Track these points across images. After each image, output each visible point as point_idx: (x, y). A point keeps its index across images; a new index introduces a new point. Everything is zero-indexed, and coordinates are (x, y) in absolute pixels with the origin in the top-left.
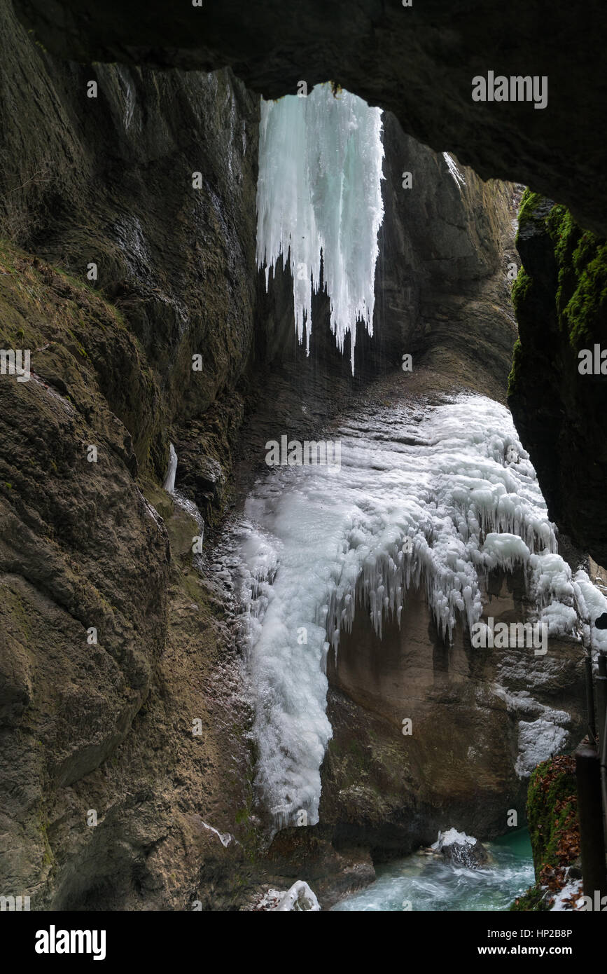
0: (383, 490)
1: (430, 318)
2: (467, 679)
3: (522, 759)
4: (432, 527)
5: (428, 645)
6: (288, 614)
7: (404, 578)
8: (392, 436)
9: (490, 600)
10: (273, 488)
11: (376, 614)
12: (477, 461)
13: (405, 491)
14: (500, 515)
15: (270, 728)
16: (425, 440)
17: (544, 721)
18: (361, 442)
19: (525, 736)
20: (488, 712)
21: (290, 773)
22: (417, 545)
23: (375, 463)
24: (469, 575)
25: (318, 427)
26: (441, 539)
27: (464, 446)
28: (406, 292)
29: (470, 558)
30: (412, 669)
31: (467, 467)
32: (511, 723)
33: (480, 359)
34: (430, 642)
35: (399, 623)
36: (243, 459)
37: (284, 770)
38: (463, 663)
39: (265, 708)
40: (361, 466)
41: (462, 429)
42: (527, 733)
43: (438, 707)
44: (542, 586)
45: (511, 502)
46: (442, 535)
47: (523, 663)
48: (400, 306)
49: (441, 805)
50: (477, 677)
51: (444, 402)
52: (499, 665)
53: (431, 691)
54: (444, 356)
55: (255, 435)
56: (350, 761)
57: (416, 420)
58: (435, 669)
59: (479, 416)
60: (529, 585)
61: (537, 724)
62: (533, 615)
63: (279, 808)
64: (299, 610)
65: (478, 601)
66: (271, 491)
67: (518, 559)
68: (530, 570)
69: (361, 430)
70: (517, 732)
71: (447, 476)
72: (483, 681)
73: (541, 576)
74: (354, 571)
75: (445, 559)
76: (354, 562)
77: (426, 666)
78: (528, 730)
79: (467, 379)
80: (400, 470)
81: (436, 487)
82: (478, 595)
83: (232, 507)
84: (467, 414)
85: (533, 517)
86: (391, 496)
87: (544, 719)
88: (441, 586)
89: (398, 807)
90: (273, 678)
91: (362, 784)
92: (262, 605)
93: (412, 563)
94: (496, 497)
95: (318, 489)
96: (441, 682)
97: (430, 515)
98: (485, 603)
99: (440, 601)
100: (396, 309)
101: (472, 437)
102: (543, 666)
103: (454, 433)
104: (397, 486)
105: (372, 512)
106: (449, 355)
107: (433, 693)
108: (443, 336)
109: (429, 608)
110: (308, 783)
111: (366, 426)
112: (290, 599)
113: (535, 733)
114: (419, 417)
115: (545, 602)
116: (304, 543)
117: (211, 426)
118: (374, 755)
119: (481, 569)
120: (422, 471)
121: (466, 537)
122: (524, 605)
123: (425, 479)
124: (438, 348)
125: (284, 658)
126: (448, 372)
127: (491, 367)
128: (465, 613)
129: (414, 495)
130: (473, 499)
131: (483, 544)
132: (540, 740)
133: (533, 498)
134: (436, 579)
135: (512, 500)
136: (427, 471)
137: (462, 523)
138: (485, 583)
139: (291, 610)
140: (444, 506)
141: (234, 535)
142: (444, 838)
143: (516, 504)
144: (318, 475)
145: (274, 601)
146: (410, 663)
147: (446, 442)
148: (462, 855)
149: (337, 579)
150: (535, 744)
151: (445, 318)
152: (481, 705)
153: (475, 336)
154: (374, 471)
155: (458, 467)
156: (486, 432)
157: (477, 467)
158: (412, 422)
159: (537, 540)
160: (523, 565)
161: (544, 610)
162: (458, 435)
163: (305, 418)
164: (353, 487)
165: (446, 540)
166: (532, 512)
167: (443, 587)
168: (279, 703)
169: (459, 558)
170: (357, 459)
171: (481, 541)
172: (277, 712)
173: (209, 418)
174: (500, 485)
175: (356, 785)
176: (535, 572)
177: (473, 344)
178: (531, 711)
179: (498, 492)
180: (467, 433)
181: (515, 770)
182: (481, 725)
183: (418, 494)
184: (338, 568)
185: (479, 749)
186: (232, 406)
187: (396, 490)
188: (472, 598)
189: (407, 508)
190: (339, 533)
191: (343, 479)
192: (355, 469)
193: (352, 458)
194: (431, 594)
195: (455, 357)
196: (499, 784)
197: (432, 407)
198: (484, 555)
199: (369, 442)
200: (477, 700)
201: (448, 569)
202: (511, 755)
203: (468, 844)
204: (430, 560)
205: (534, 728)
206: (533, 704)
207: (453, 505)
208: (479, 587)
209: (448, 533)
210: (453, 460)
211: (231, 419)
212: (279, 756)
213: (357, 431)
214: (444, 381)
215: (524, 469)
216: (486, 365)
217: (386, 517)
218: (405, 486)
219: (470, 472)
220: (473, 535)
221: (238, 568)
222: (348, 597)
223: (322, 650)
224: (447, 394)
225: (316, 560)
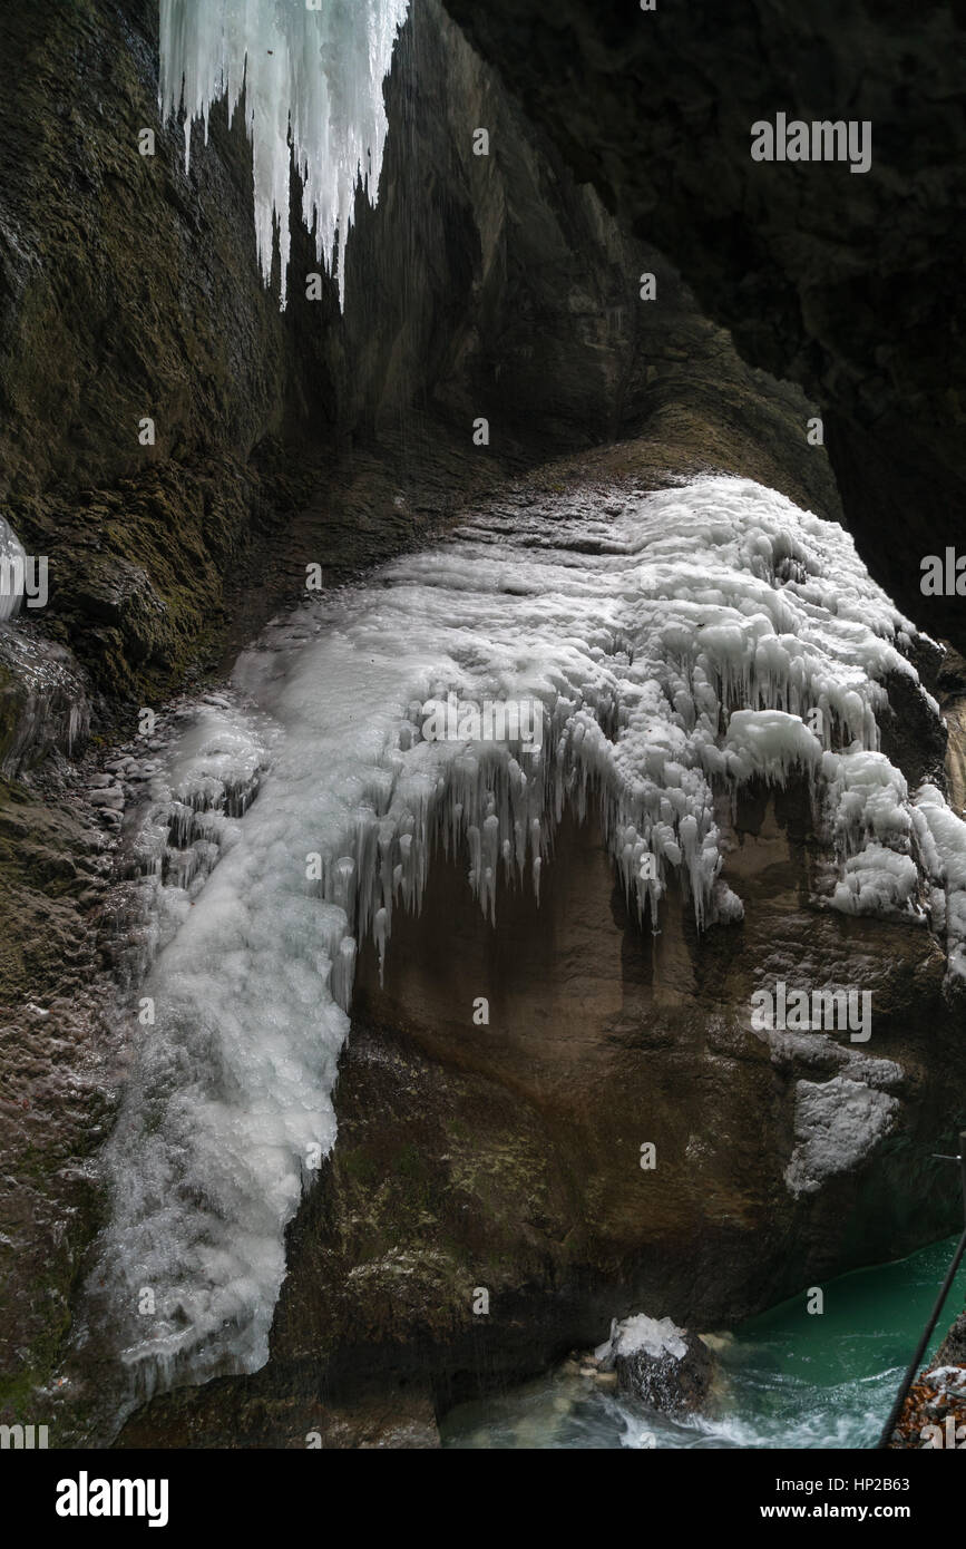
0: (516, 629)
1: (657, 356)
2: (690, 998)
3: (802, 1156)
4: (614, 698)
5: (612, 933)
6: (256, 876)
7: (549, 801)
8: (557, 539)
9: (741, 842)
10: (298, 632)
11: (482, 875)
12: (716, 573)
13: (562, 631)
14: (760, 675)
15: (155, 1144)
16: (620, 545)
17: (849, 1082)
18: (494, 551)
19: (808, 1109)
20: (730, 1065)
21: (201, 1248)
22: (575, 734)
23: (509, 583)
24: (695, 794)
25: (419, 530)
26: (635, 724)
27: (693, 549)
28: (612, 315)
29: (697, 761)
30: (578, 982)
31: (694, 584)
32: (780, 1085)
33: (747, 426)
34: (614, 928)
35: (537, 893)
36: (259, 585)
37: (184, 1244)
38: (682, 968)
39: (148, 1096)
40: (483, 590)
41: (692, 519)
42: (812, 1104)
43: (629, 1056)
44: (847, 813)
45: (783, 649)
46: (638, 716)
47: (807, 965)
48: (604, 342)
49: (619, 1263)
50: (712, 994)
51: (667, 485)
52: (759, 971)
53: (614, 1023)
54: (680, 418)
55: (295, 545)
56: (394, 1192)
57: (608, 512)
58: (626, 980)
59: (726, 498)
60: (821, 811)
61: (834, 1087)
62: (829, 872)
63: (144, 1348)
64: (281, 870)
65: (710, 845)
66: (294, 637)
67: (795, 761)
68: (821, 782)
69: (498, 530)
70: (791, 1102)
71: (653, 603)
72: (723, 1002)
73: (844, 795)
74: (422, 785)
75: (641, 763)
76: (424, 766)
77: (607, 975)
78: (815, 1098)
79: (722, 456)
80: (560, 595)
81: (630, 625)
82: (714, 833)
83: (210, 670)
84: (704, 497)
85: (828, 679)
86: (531, 640)
87: (847, 1075)
88: (633, 816)
89: (506, 1287)
90: (190, 1024)
91: (418, 1243)
92: (202, 859)
93: (567, 771)
94: (751, 640)
95: (381, 630)
96: (638, 1007)
97: (613, 676)
98: (730, 848)
99: (629, 846)
100: (596, 347)
101: (709, 533)
102: (847, 971)
103: (676, 527)
104: (547, 622)
105: (482, 668)
106: (689, 415)
107: (619, 1028)
108: (678, 385)
109: (611, 860)
110: (246, 1270)
111: (509, 523)
112: (268, 845)
113: (829, 1104)
114: (616, 508)
115: (853, 846)
116: (322, 731)
117: (142, 503)
118: (456, 1175)
119: (722, 783)
120: (605, 596)
121: (689, 721)
122: (811, 851)
123: (608, 611)
124: (670, 406)
125: (227, 975)
126: (687, 444)
127: (768, 440)
128: (685, 869)
129: (580, 637)
130: (704, 644)
131: (725, 733)
132: (839, 1118)
133: (831, 646)
134: (621, 801)
135: (783, 646)
136: (614, 596)
137: (680, 693)
138: (731, 810)
139: (265, 870)
140: (644, 660)
141: (177, 718)
142: (622, 1333)
143: (793, 654)
144: (390, 606)
145: (233, 850)
146: (573, 969)
147: (658, 544)
148: (652, 1383)
149: (380, 802)
150: (828, 1126)
151: (682, 354)
152: (717, 1051)
153: (735, 383)
154: (506, 596)
155: (677, 585)
156: (737, 523)
157: (714, 585)
158: (602, 516)
159: (837, 724)
160: (807, 773)
161: (850, 861)
162: (682, 531)
163: (398, 516)
164: (456, 625)
165: (644, 724)
166: (827, 671)
167: (638, 819)
168: (195, 1081)
169: (672, 761)
170: (476, 576)
171: (722, 728)
172: (190, 1103)
173: (139, 489)
174: (760, 617)
175: (403, 1248)
176: (833, 787)
177: (733, 399)
178: (822, 1060)
179: (755, 631)
180: (699, 526)
181: (784, 1182)
182: (717, 1091)
183: (589, 635)
184: (383, 780)
185: (711, 1140)
186: (211, 475)
187: (544, 628)
188: (700, 840)
189: (555, 660)
190: (395, 708)
191: (438, 612)
192: (470, 594)
193: (467, 575)
194: (612, 833)
195: (700, 420)
196: (749, 1212)
197: (642, 493)
198: (727, 755)
199: (511, 550)
200: (710, 1042)
201: (648, 783)
202: (777, 1152)
203: (669, 1355)
204: (609, 765)
205: (828, 1095)
206: (825, 1047)
207: (664, 657)
208: (716, 817)
209: (650, 712)
210: (667, 573)
211: (209, 499)
212: (172, 1211)
213: (490, 533)
214: (672, 453)
215: (816, 594)
216: (758, 437)
217: (510, 679)
218: (563, 620)
219: (700, 595)
220: (703, 715)
221: (150, 782)
222: (406, 840)
223: (334, 954)
224: (675, 473)
225: (335, 763)
